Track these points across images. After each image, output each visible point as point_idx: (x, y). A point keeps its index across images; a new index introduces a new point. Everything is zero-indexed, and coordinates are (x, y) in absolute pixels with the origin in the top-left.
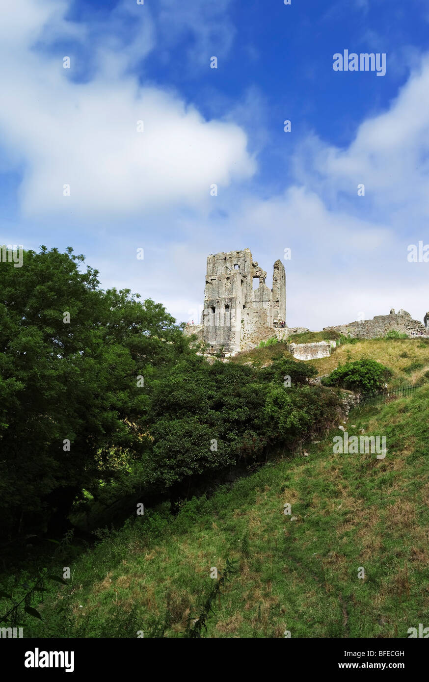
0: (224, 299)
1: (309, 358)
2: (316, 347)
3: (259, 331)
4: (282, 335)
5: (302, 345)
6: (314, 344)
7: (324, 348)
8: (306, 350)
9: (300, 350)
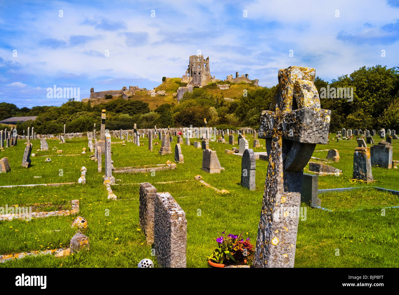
0: (198, 71)
1: (224, 89)
2: (225, 86)
3: (207, 80)
4: (214, 81)
5: (222, 85)
6: (225, 85)
7: (227, 86)
8: (223, 87)
9: (221, 86)
